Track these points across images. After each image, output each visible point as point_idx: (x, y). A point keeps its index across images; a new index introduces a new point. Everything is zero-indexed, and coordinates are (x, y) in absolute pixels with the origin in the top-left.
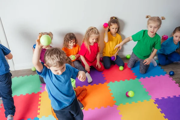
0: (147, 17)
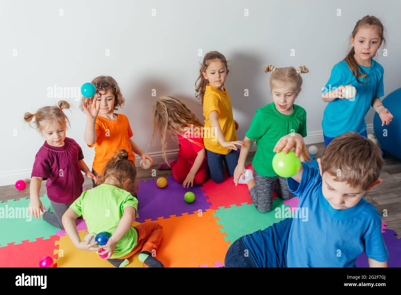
0: (268, 69)
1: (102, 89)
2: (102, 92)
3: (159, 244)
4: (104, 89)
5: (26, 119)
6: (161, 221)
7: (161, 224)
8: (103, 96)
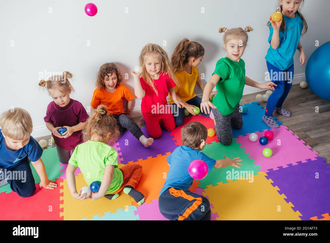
0: (222, 31)
1: (109, 72)
2: (109, 75)
3: (139, 180)
4: (110, 72)
5: (40, 85)
6: (140, 162)
7: (141, 165)
8: (110, 77)
